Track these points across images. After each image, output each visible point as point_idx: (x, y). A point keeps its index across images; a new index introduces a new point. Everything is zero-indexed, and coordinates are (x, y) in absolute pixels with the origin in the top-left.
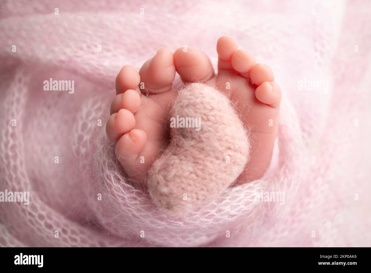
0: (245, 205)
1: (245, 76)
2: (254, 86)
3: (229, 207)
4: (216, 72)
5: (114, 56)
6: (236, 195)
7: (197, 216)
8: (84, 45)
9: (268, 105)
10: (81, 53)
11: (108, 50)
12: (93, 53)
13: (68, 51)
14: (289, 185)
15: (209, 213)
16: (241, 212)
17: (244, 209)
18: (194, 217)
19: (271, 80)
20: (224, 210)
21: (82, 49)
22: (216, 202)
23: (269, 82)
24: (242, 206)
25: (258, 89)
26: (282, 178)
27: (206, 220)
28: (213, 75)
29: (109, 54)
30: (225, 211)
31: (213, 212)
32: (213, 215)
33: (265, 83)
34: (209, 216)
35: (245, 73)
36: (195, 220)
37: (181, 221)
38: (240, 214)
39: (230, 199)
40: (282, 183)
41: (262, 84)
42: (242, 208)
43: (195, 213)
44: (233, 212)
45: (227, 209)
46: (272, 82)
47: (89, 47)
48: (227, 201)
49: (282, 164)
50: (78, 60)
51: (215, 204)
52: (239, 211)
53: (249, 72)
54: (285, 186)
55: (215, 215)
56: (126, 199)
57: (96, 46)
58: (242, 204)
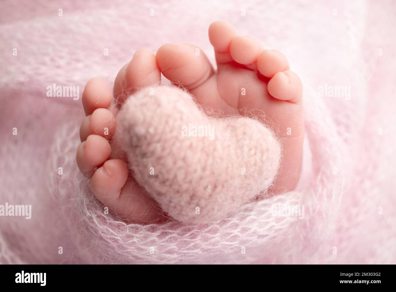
0: (277, 222)
1: (252, 68)
2: (264, 79)
3: (256, 224)
4: (215, 67)
5: (86, 66)
6: (263, 209)
7: (216, 239)
8: (47, 59)
9: (287, 101)
10: (43, 69)
11: (78, 61)
12: (58, 67)
13: (27, 69)
14: (329, 196)
15: (231, 233)
16: (273, 232)
17: (277, 228)
18: (213, 240)
19: (286, 69)
20: (250, 229)
21: (44, 64)
22: (237, 220)
23: (282, 71)
24: (274, 224)
25: (271, 83)
26: (320, 190)
27: (229, 243)
28: (212, 73)
29: (80, 65)
30: (252, 230)
31: (236, 232)
32: (236, 236)
33: (277, 74)
34: (232, 237)
35: (251, 64)
36: (214, 244)
37: (197, 248)
38: (272, 234)
39: (255, 215)
40: (321, 196)
41: (275, 76)
42: (273, 226)
43: (213, 236)
44: (262, 231)
45: (254, 227)
46: (287, 72)
47: (52, 60)
48: (252, 217)
49: (317, 170)
50: (41, 78)
51: (237, 222)
52: (270, 229)
53: (255, 62)
54: (325, 199)
55: (239, 237)
56: (119, 240)
57: (61, 58)
58: (273, 221)
